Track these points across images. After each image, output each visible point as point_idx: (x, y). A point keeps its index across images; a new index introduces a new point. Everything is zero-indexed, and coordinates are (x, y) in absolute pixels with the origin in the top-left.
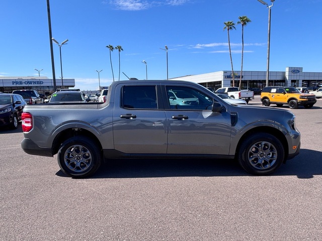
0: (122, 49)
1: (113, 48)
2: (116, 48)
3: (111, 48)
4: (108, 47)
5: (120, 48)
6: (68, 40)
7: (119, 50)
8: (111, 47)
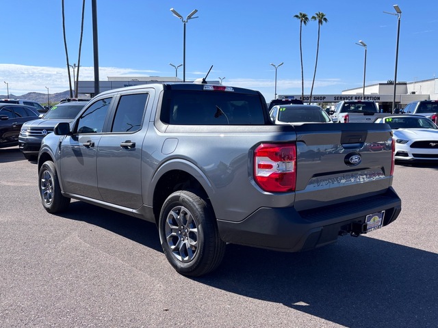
0: (325, 19)
1: (307, 19)
2: (313, 17)
3: (304, 18)
4: (297, 16)
5: (321, 18)
6: (196, 11)
7: (320, 22)
8: (304, 16)
